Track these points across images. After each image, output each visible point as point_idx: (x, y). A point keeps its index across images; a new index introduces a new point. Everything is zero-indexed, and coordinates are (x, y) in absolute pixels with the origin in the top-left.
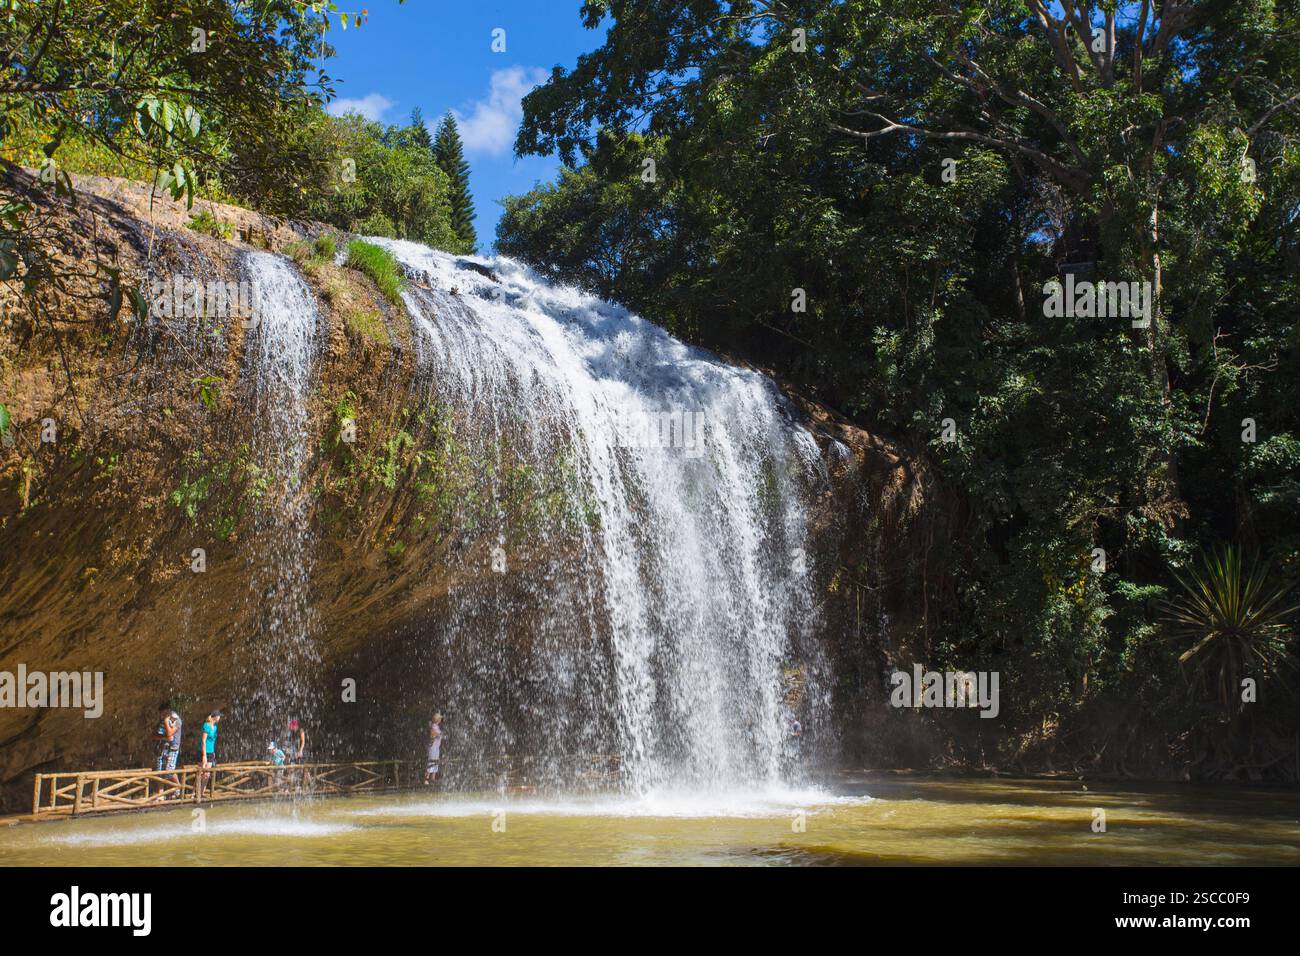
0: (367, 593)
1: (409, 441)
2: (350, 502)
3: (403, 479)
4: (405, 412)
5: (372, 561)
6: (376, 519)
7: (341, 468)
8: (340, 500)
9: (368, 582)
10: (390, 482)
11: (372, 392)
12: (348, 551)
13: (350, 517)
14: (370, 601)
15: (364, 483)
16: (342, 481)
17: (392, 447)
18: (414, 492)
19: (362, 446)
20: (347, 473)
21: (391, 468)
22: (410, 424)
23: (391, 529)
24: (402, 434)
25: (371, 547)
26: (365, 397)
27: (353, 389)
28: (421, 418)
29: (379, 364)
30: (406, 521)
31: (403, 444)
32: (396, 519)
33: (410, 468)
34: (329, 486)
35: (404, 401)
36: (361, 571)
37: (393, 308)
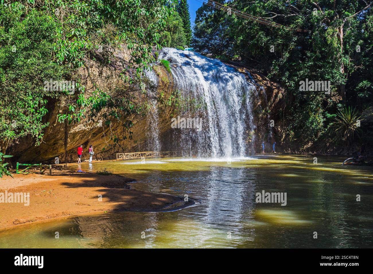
0: (167, 123)
1: (173, 97)
2: (163, 108)
3: (172, 104)
4: (172, 92)
5: (167, 118)
6: (168, 110)
7: (162, 103)
8: (162, 108)
9: (167, 121)
10: (170, 104)
11: (166, 90)
12: (163, 116)
13: (164, 111)
14: (167, 124)
15: (166, 105)
16: (162, 105)
17: (170, 98)
18: (175, 106)
19: (165, 99)
20: (163, 104)
21: (170, 102)
22: (173, 94)
23: (171, 112)
24: (172, 96)
25: (167, 115)
26: (165, 91)
27: (163, 90)
28: (175, 93)
29: (167, 85)
30: (173, 110)
31: (172, 98)
32: (172, 110)
33: (173, 102)
34: (160, 106)
35: (172, 91)
36: (166, 119)
37: (169, 74)
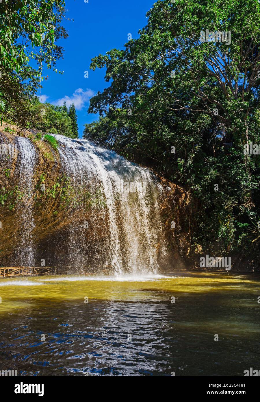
0: (48, 224)
1: (59, 185)
2: (44, 201)
3: (57, 195)
4: (58, 178)
5: (49, 216)
6: (50, 205)
9: (48, 221)
10: (54, 196)
11: (50, 173)
12: (43, 213)
13: (44, 205)
14: (49, 226)
15: (47, 196)
16: (42, 196)
17: (55, 187)
18: (60, 199)
21: (54, 192)
22: (59, 181)
23: (54, 208)
24: (57, 184)
25: (49, 213)
26: (48, 174)
27: (45, 172)
28: (62, 180)
29: (51, 166)
30: (58, 205)
31: (57, 186)
32: (55, 205)
33: (59, 192)
34: (39, 197)
35: (58, 175)
36: (47, 219)
37: (55, 152)
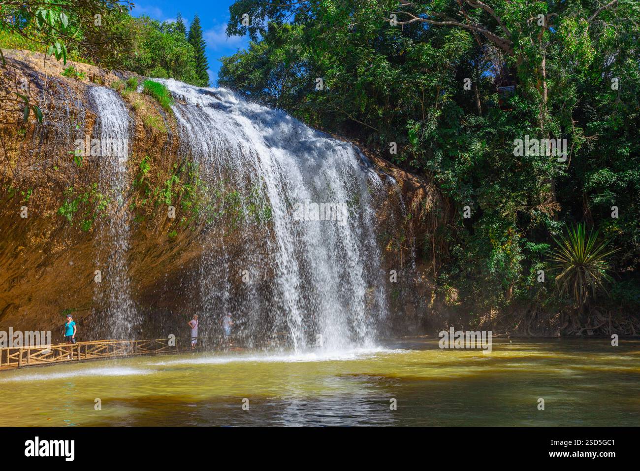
0: (159, 256)
1: (177, 180)
2: (149, 211)
3: (175, 199)
4: (175, 166)
5: (160, 240)
6: (162, 219)
7: (144, 194)
8: (144, 210)
9: (159, 251)
10: (169, 201)
11: (158, 156)
12: (149, 236)
13: (150, 219)
14: (161, 260)
15: (156, 202)
16: (145, 201)
17: (169, 184)
18: (181, 206)
19: (154, 183)
20: (148, 197)
21: (169, 194)
22: (178, 172)
23: (170, 225)
24: (174, 177)
25: (160, 234)
26: (155, 159)
27: (149, 155)
29: (161, 142)
30: (177, 220)
31: (174, 182)
32: (172, 219)
33: (178, 194)
34: (138, 204)
35: (175, 161)
36: (156, 246)
37: (167, 114)
